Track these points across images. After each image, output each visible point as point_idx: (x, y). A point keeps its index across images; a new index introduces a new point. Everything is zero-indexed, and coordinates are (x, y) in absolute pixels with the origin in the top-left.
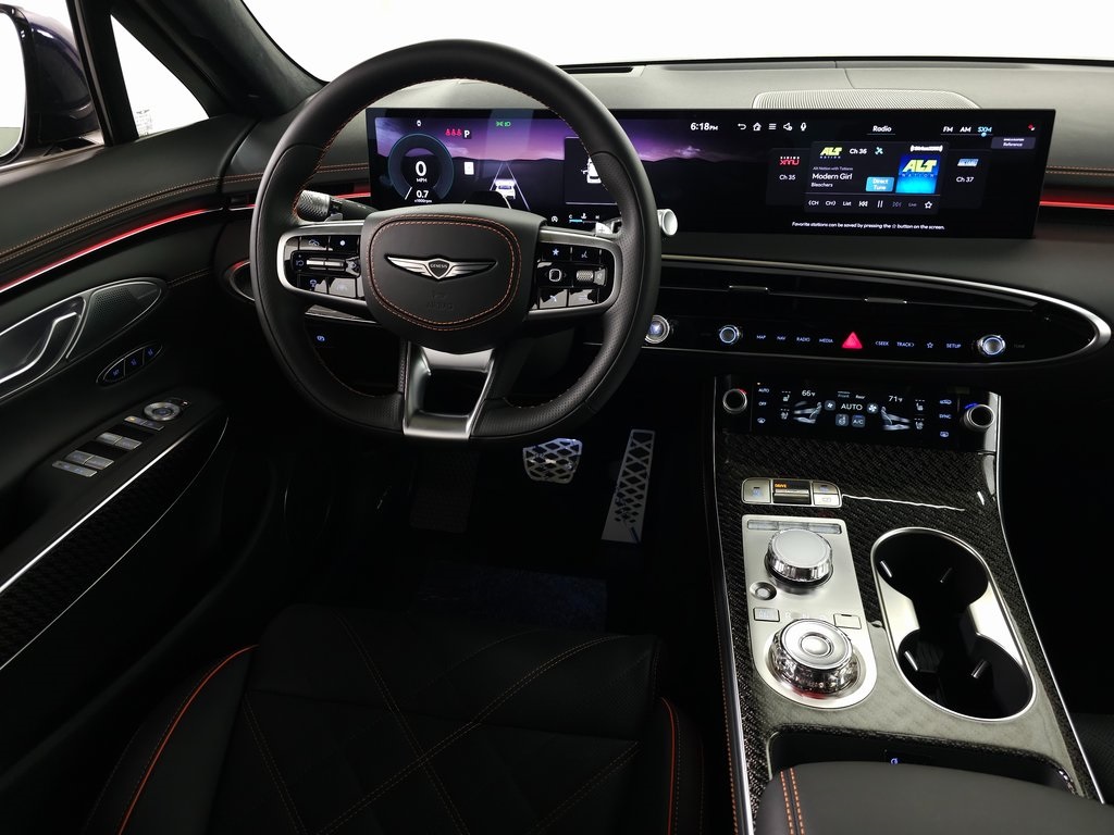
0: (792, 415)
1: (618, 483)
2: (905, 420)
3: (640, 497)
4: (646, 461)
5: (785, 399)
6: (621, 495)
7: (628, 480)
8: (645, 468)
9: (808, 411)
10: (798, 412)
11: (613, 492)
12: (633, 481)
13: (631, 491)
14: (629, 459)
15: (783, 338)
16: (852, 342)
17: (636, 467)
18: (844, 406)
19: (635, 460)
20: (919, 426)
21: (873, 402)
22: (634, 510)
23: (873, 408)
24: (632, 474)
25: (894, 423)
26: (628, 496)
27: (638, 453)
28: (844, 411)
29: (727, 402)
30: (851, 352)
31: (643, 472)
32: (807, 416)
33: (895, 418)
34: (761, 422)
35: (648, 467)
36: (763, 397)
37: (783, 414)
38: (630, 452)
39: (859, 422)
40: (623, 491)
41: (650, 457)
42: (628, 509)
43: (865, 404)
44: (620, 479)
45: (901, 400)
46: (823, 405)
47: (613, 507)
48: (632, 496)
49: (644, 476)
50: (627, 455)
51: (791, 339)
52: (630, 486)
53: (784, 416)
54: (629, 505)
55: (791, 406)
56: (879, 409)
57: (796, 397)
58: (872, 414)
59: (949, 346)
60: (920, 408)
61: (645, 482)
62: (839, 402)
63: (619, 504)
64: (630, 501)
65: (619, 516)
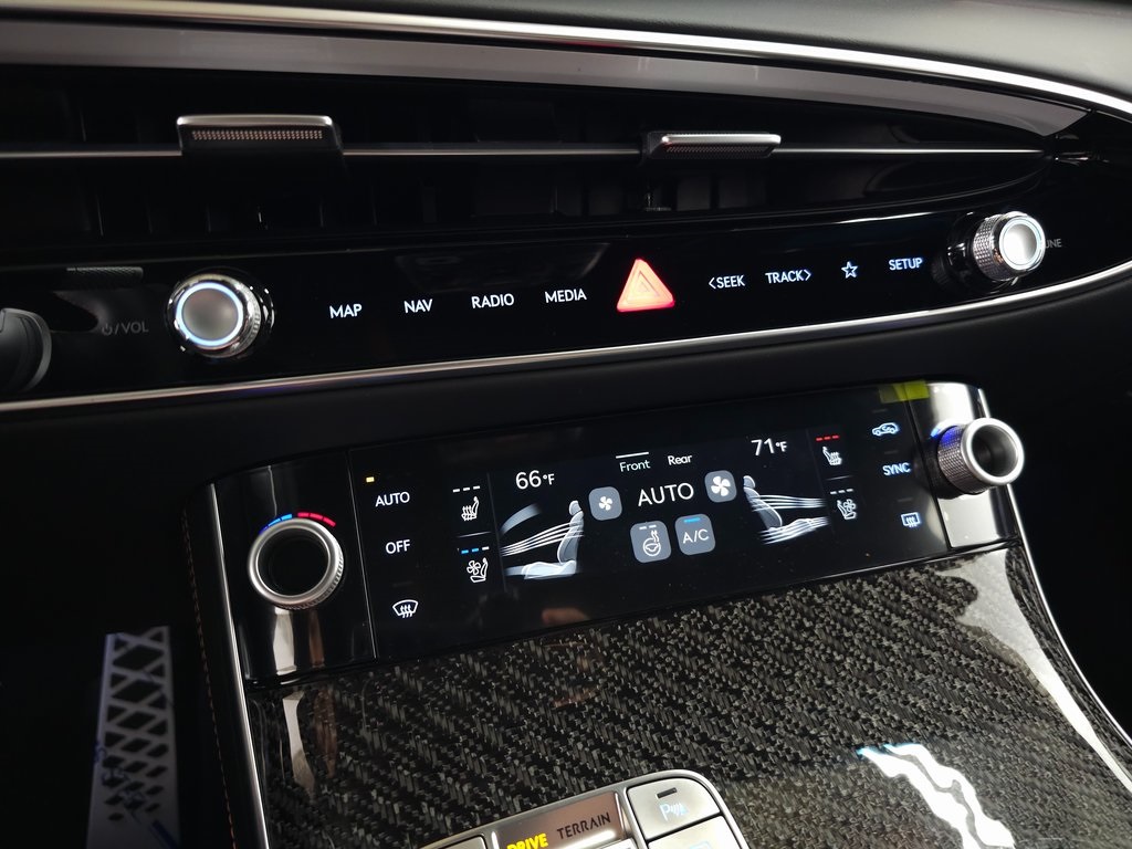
0: (499, 564)
1: (100, 736)
2: (811, 503)
3: (160, 751)
4: (159, 672)
5: (469, 514)
6: (112, 763)
7: (124, 724)
8: (157, 687)
9: (544, 538)
10: (518, 548)
11: (92, 763)
12: (136, 721)
13: (136, 746)
14: (116, 680)
15: (424, 306)
16: (643, 290)
17: (135, 692)
18: (643, 497)
19: (133, 676)
20: (848, 509)
21: (717, 467)
22: (150, 783)
23: (720, 486)
24: (131, 709)
25: (789, 516)
26: (130, 758)
27: (135, 659)
28: (649, 514)
29: (268, 576)
30: (647, 323)
31: (154, 696)
32: (548, 554)
33: (787, 502)
34: (406, 611)
35: (166, 684)
36: (395, 522)
37: (473, 567)
38: (117, 663)
39: (697, 535)
40: (116, 751)
41: (166, 661)
42: (136, 786)
43: (696, 474)
44: (104, 727)
45: (782, 445)
46: (585, 507)
47: (99, 794)
48: (141, 756)
49: (160, 704)
50: (109, 669)
51: (452, 308)
52: (130, 735)
53: (477, 571)
54: (140, 777)
55: (491, 533)
56: (739, 484)
57: (502, 500)
58: (725, 505)
59: (895, 265)
60: (835, 459)
61: (166, 715)
62: (628, 487)
63: (112, 783)
64: (136, 767)
65: (120, 809)
